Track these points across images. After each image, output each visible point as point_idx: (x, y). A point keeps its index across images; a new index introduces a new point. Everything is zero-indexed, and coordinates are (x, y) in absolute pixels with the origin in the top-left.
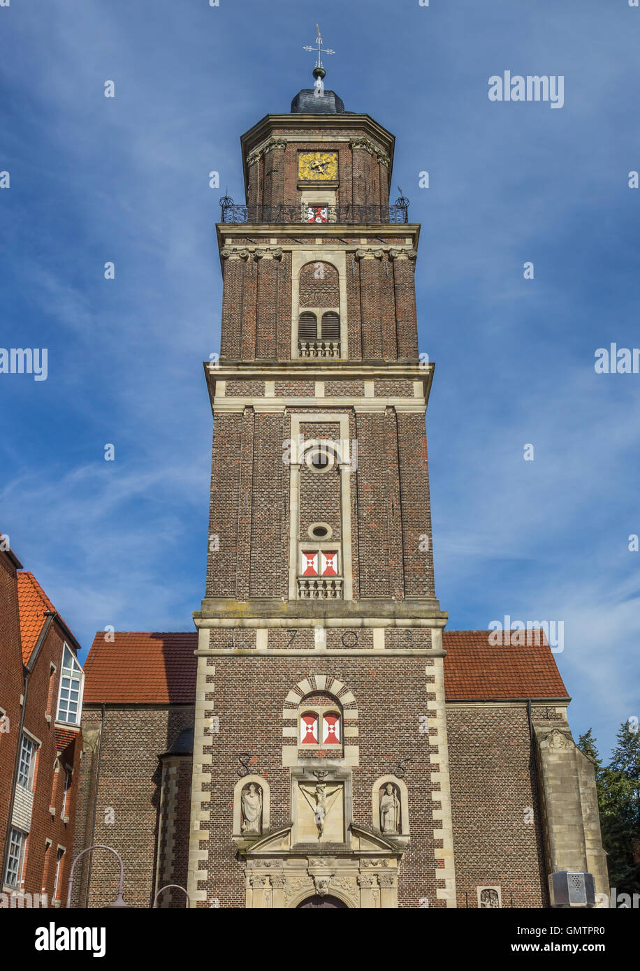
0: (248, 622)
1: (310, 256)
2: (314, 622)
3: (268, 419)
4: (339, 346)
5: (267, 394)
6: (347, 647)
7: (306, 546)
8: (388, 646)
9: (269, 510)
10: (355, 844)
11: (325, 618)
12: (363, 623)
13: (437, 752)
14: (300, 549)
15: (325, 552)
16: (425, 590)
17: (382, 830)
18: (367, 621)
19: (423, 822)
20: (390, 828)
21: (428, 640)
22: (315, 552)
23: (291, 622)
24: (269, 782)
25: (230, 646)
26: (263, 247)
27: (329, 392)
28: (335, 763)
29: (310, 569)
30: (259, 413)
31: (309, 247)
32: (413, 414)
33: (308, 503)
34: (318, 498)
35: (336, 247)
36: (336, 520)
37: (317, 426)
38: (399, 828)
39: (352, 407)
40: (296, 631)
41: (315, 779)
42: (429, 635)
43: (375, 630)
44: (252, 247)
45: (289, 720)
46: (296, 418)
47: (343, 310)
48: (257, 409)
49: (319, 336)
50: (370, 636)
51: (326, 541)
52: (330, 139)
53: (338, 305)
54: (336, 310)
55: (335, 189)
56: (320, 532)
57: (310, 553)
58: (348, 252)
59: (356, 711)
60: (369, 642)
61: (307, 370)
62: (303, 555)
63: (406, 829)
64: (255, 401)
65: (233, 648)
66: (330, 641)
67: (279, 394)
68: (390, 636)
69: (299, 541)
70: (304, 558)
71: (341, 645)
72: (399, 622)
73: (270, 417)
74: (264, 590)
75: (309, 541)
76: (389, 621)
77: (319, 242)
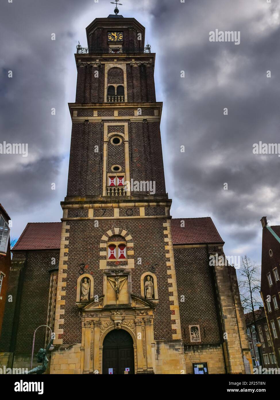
0: (85, 206)
1: (112, 66)
2: (114, 205)
3: (94, 125)
4: (124, 98)
5: (94, 116)
6: (128, 215)
7: (110, 175)
8: (146, 214)
10: (133, 304)
11: (118, 203)
12: (135, 205)
13: (169, 261)
14: (108, 176)
15: (118, 177)
16: (161, 191)
17: (145, 297)
18: (137, 204)
19: (164, 293)
20: (149, 296)
21: (163, 212)
22: (114, 177)
23: (103, 205)
24: (93, 277)
25: (77, 216)
26: (93, 62)
27: (120, 114)
28: (124, 267)
29: (112, 183)
30: (91, 123)
31: (112, 62)
32: (154, 122)
33: (111, 157)
34: (115, 155)
35: (122, 62)
36: (123, 164)
37: (115, 127)
38: (153, 296)
39: (129, 120)
40: (106, 209)
41: (114, 274)
42: (164, 210)
43: (140, 208)
44: (89, 63)
45: (102, 248)
46: (106, 125)
47: (125, 84)
48: (90, 121)
49: (116, 94)
50: (138, 211)
51: (119, 172)
52: (120, 27)
53: (123, 83)
54: (123, 85)
55: (122, 44)
56: (116, 169)
57: (112, 178)
58: (127, 64)
59: (133, 243)
60: (138, 213)
61: (111, 106)
62: (109, 178)
63: (156, 297)
64: (89, 118)
65: (78, 217)
66: (121, 213)
67: (99, 115)
68: (147, 210)
69: (107, 173)
70: (110, 180)
71: (126, 215)
72: (151, 204)
73: (96, 124)
74: (92, 192)
75: (112, 172)
76: (146, 204)
77: (115, 60)
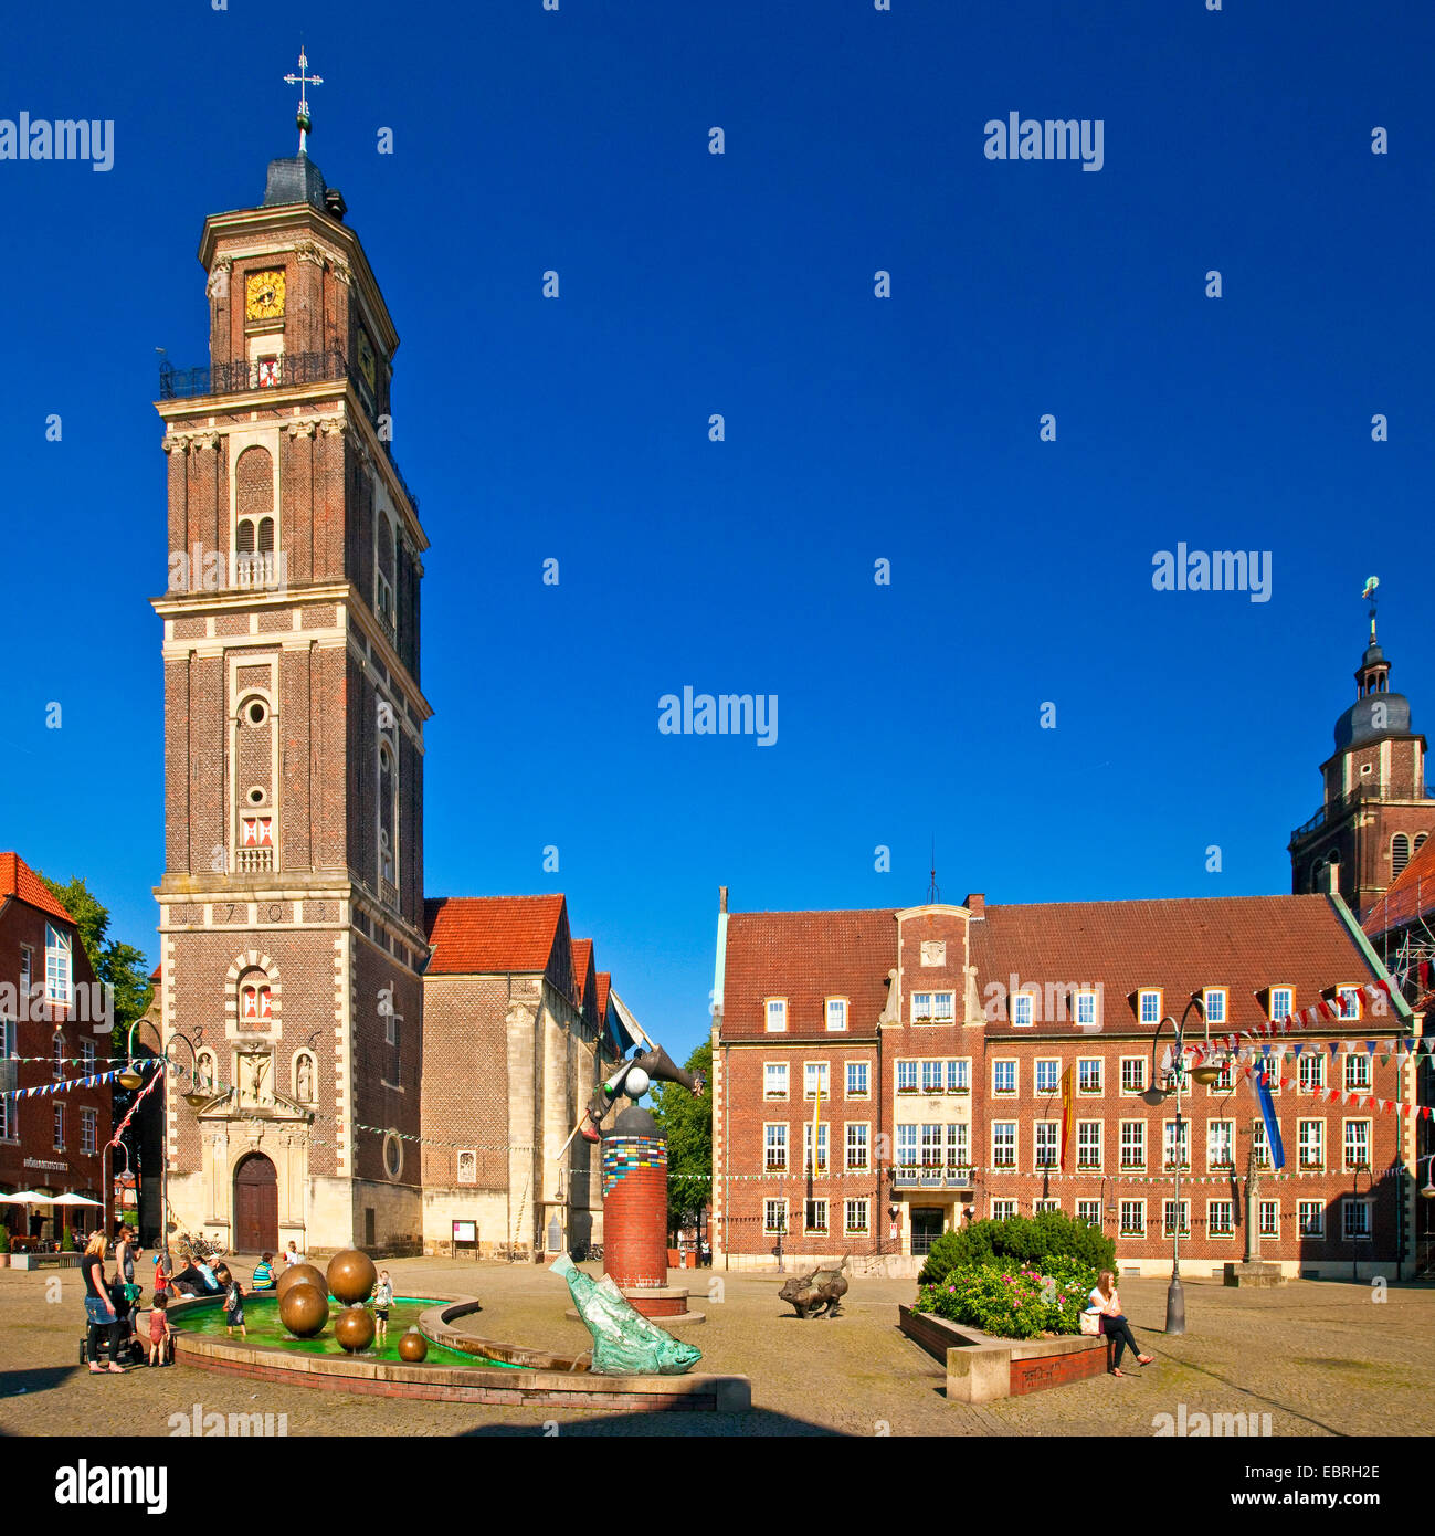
0: (196, 897)
1: (246, 439)
2: (247, 896)
3: (207, 664)
5: (207, 634)
6: (273, 921)
7: (244, 813)
8: (306, 919)
9: (212, 774)
10: (279, 1111)
11: (253, 891)
12: (284, 896)
13: (340, 1026)
14: (241, 816)
15: (262, 819)
17: (298, 1096)
18: (287, 894)
19: (328, 1092)
20: (304, 1096)
21: (336, 912)
22: (253, 820)
23: (228, 896)
24: (217, 1053)
25: (184, 922)
26: (200, 431)
27: (262, 627)
28: (263, 1036)
29: (251, 838)
30: (202, 658)
31: (244, 426)
32: (334, 649)
34: (255, 757)
35: (270, 423)
36: (267, 782)
37: (253, 670)
38: (311, 1094)
39: (280, 645)
40: (234, 906)
41: (249, 1050)
42: (337, 908)
43: (294, 903)
44: (191, 434)
45: (230, 994)
46: (235, 662)
47: (275, 515)
48: (200, 654)
49: (255, 552)
50: (290, 909)
51: (262, 806)
52: (275, 248)
53: (272, 508)
54: (271, 515)
55: (282, 331)
56: (257, 796)
57: (250, 820)
58: (281, 429)
59: (280, 986)
60: (290, 916)
61: (238, 600)
62: (246, 823)
63: (316, 1098)
64: (198, 644)
65: (187, 924)
66: (261, 917)
67: (219, 632)
68: (307, 909)
69: (237, 808)
70: (246, 826)
71: (269, 920)
72: (312, 894)
73: (212, 663)
75: (248, 807)
76: (304, 894)
77: (254, 415)
